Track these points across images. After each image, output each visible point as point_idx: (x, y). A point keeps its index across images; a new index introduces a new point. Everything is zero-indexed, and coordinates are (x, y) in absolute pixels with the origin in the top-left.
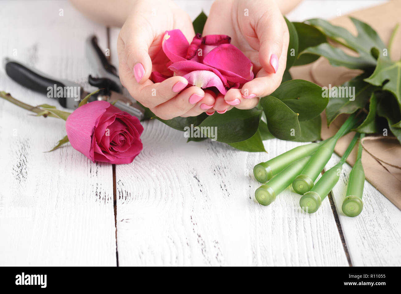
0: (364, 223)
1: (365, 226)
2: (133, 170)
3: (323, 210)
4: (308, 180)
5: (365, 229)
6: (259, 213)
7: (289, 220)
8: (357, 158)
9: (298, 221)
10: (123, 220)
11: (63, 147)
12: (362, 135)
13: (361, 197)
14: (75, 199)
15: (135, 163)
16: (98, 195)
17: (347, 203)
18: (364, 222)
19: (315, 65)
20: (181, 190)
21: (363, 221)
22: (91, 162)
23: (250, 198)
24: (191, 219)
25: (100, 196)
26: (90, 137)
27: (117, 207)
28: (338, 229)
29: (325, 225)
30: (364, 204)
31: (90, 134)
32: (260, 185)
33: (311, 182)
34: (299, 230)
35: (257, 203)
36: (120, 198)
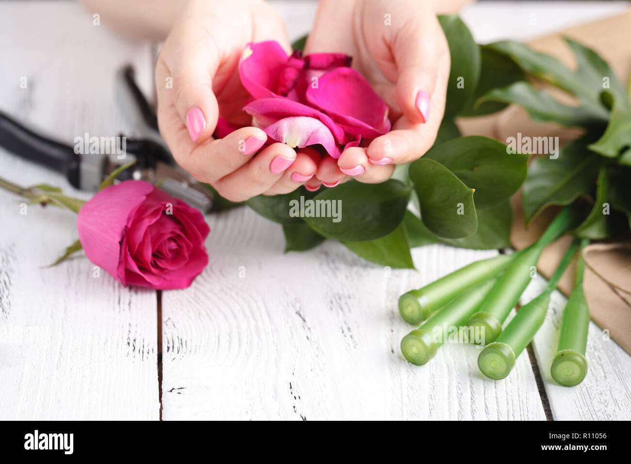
0: (588, 397)
1: (592, 403)
2: (193, 301)
3: (517, 374)
4: (493, 322)
5: (591, 408)
6: (408, 379)
7: (459, 391)
8: (576, 283)
9: (474, 393)
10: (173, 389)
11: (72, 259)
12: (585, 242)
13: (584, 351)
14: (91, 352)
15: (195, 288)
16: (131, 344)
17: (560, 363)
18: (590, 396)
19: (504, 118)
20: (273, 337)
21: (587, 395)
22: (119, 286)
23: (393, 351)
24: (291, 388)
25: (133, 346)
26: (118, 245)
27: (164, 367)
28: (544, 407)
29: (521, 400)
30: (589, 364)
31: (118, 239)
32: (411, 329)
33: (497, 325)
34: (476, 410)
35: (405, 361)
36: (168, 350)
